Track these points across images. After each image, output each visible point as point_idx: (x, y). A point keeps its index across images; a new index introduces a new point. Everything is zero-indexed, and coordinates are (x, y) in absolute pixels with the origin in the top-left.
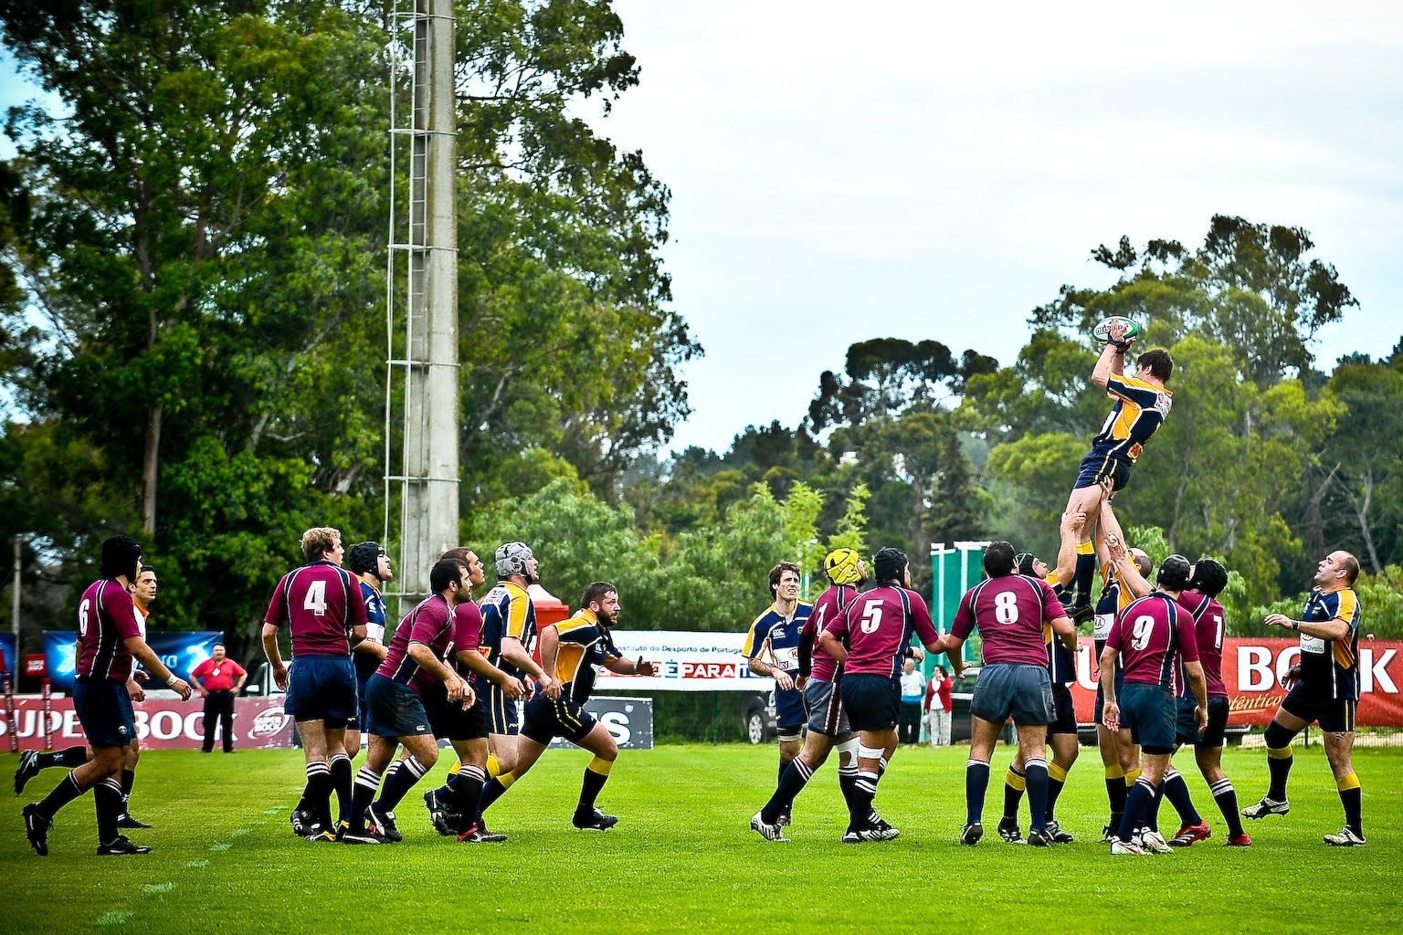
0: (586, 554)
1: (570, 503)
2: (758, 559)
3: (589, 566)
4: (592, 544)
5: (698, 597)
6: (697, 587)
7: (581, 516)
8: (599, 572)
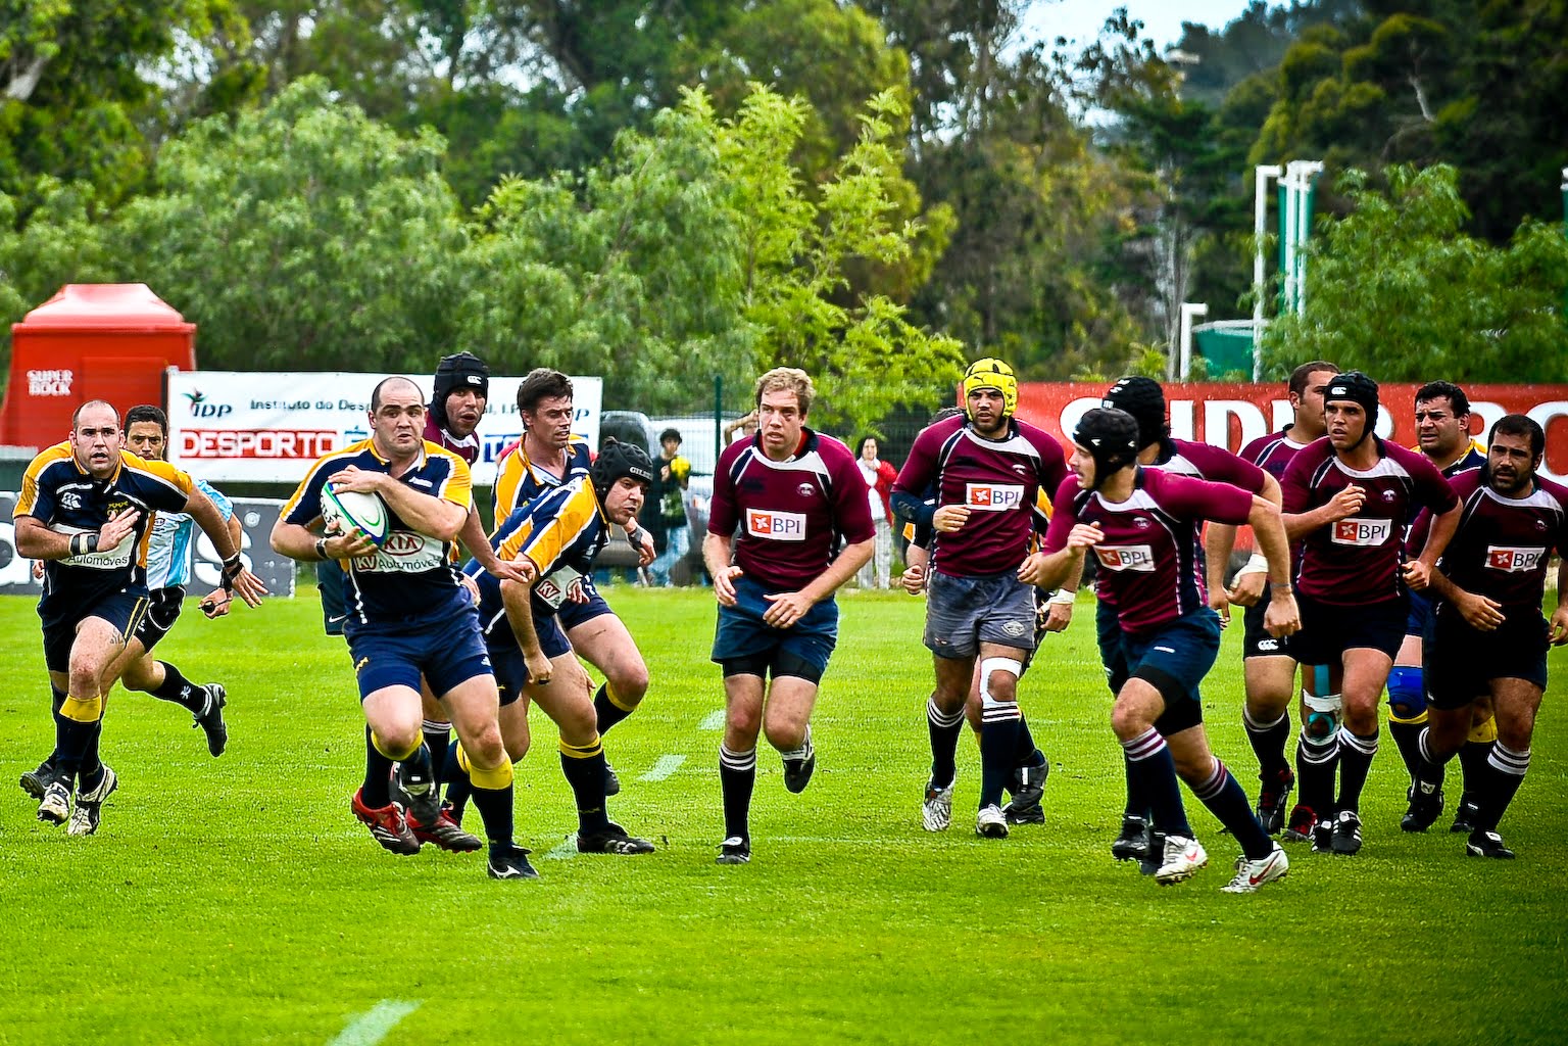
0: (334, 221)
1: (312, 127)
2: (664, 229)
3: (337, 244)
4: (348, 202)
5: (544, 301)
6: (540, 283)
7: (332, 151)
8: (355, 255)
